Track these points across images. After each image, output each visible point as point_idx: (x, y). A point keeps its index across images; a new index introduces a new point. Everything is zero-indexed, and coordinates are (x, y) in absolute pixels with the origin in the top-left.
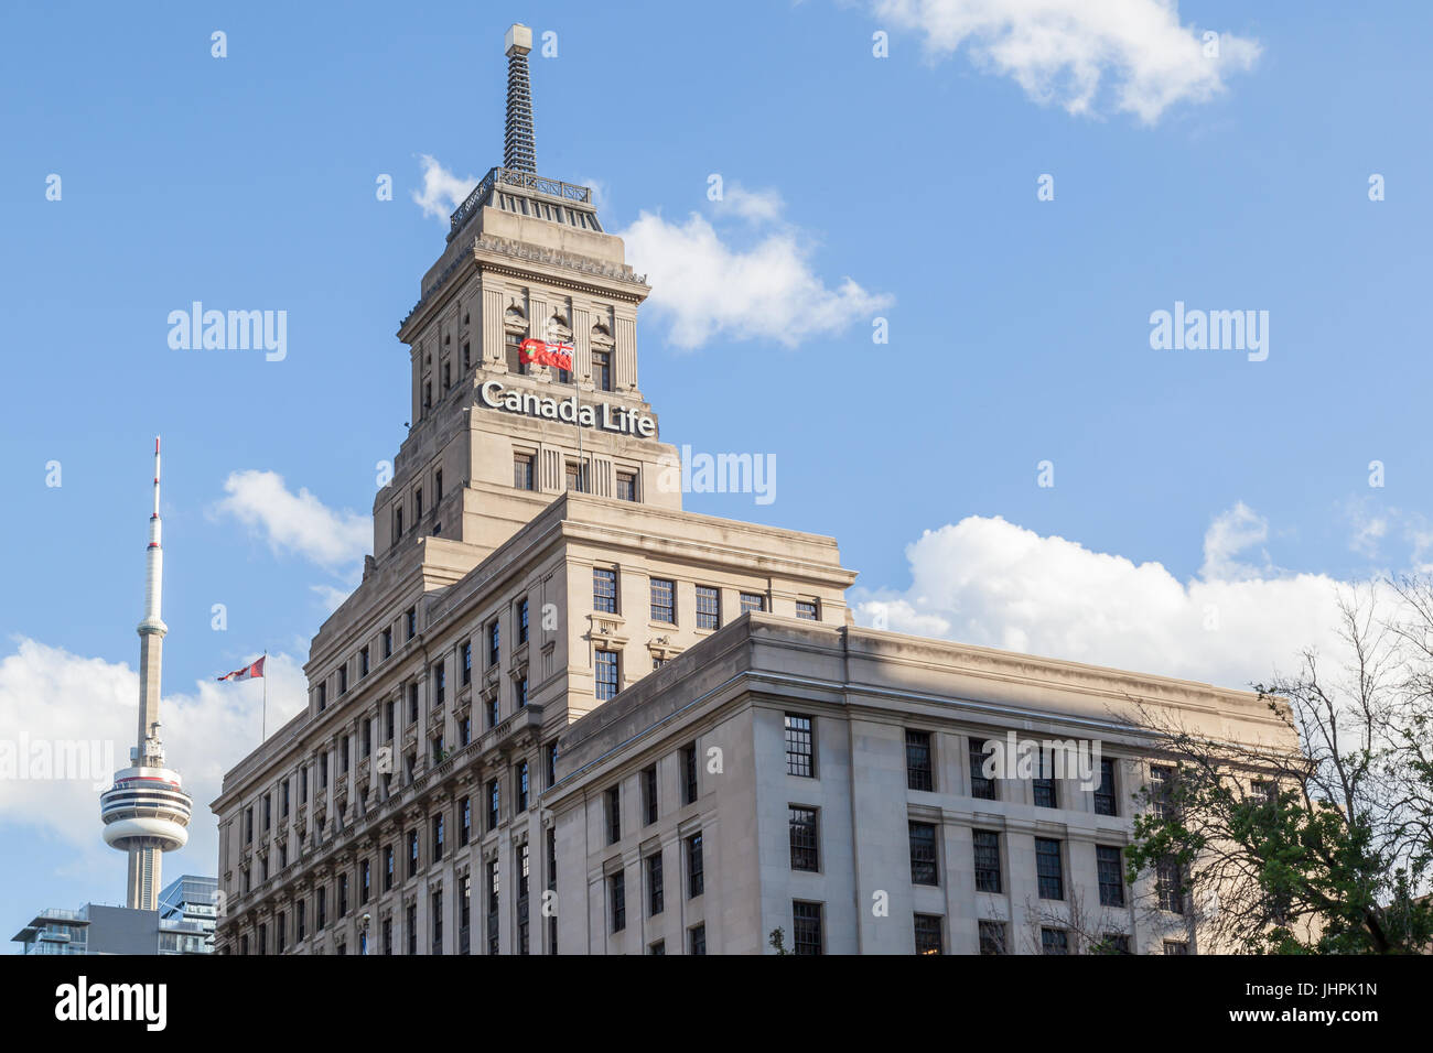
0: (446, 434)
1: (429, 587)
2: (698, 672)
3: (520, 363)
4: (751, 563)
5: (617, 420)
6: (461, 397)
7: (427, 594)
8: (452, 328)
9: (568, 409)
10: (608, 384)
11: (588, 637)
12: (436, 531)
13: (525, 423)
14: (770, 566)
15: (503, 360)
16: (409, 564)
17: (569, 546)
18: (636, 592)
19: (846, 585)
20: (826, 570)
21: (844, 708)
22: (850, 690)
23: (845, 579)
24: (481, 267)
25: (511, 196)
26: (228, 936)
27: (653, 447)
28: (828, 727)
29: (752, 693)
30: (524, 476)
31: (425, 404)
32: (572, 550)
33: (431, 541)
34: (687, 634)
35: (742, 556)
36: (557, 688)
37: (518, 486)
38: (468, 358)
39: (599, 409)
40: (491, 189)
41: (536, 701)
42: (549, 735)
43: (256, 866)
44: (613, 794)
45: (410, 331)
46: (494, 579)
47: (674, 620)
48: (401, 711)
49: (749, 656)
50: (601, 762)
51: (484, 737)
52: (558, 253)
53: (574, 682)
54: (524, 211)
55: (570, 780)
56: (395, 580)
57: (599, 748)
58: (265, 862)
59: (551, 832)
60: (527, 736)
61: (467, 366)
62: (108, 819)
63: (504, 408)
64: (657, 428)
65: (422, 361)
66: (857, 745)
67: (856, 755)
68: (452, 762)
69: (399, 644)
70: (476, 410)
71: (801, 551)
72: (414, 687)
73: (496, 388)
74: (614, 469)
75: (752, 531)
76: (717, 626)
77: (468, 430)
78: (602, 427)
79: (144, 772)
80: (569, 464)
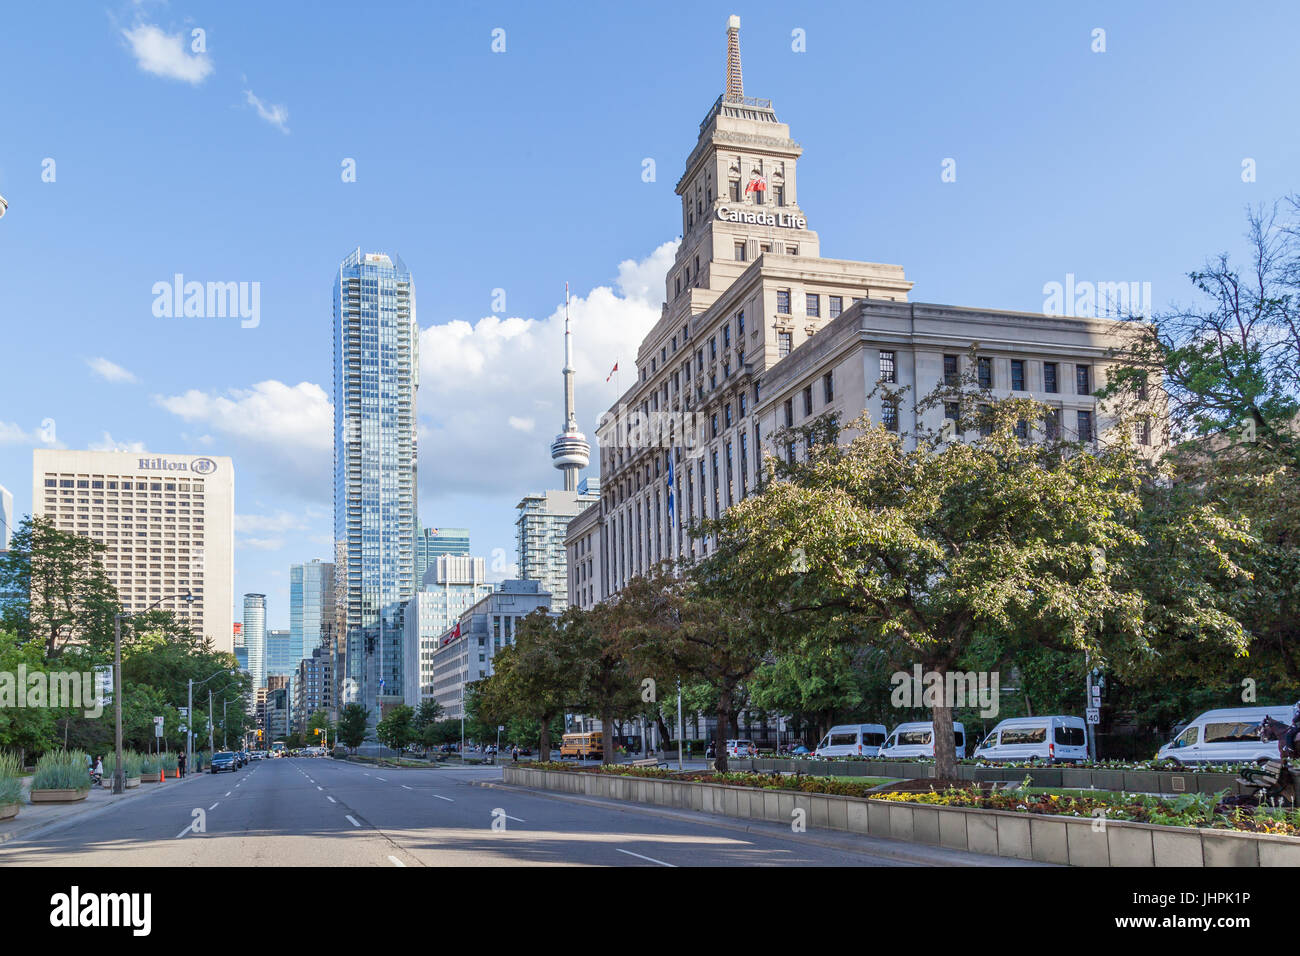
0: (700, 236)
1: (695, 313)
2: (834, 334)
3: (737, 196)
4: (858, 282)
5: (786, 221)
6: (707, 217)
7: (693, 317)
8: (702, 183)
9: (761, 218)
10: (781, 203)
11: (775, 327)
12: (697, 286)
13: (740, 226)
14: (868, 283)
15: (728, 195)
16: (684, 303)
17: (765, 281)
18: (799, 302)
19: (907, 290)
20: (897, 283)
21: (911, 346)
22: (915, 336)
23: (907, 287)
24: (716, 147)
25: (730, 109)
26: (605, 491)
27: (805, 233)
28: (903, 358)
29: (863, 341)
30: (740, 254)
31: (689, 224)
32: (766, 283)
33: (694, 290)
34: (826, 319)
35: (853, 279)
36: (760, 354)
37: (737, 259)
38: (710, 196)
39: (777, 217)
40: (720, 106)
41: (749, 362)
42: (756, 378)
43: (617, 459)
44: (789, 403)
45: (681, 189)
46: (726, 304)
47: (818, 315)
48: (682, 376)
49: (861, 322)
50: (783, 387)
51: (723, 383)
52: (756, 136)
53: (768, 350)
54: (737, 116)
55: (767, 399)
56: (677, 312)
57: (782, 380)
58: (621, 456)
59: (758, 426)
60: (745, 379)
61: (710, 201)
62: (554, 457)
63: (729, 220)
64: (807, 224)
65: (687, 203)
66: (918, 364)
67: (917, 369)
68: (707, 398)
69: (680, 344)
70: (715, 221)
71: (884, 274)
72: (688, 364)
73: (725, 210)
74: (785, 247)
75: (859, 265)
76: (841, 311)
77: (711, 233)
78: (779, 226)
79: (569, 435)
80: (762, 246)
